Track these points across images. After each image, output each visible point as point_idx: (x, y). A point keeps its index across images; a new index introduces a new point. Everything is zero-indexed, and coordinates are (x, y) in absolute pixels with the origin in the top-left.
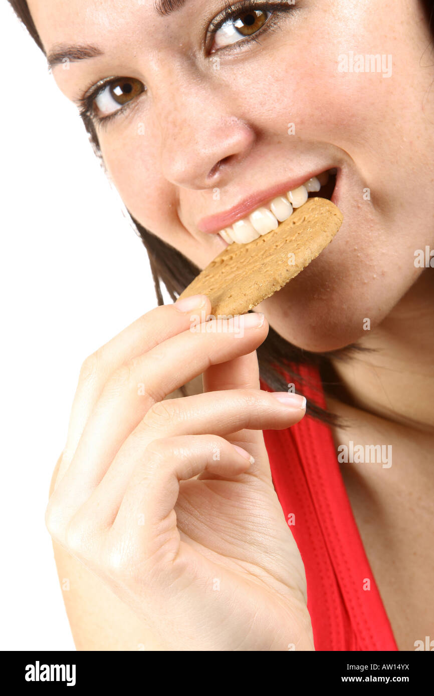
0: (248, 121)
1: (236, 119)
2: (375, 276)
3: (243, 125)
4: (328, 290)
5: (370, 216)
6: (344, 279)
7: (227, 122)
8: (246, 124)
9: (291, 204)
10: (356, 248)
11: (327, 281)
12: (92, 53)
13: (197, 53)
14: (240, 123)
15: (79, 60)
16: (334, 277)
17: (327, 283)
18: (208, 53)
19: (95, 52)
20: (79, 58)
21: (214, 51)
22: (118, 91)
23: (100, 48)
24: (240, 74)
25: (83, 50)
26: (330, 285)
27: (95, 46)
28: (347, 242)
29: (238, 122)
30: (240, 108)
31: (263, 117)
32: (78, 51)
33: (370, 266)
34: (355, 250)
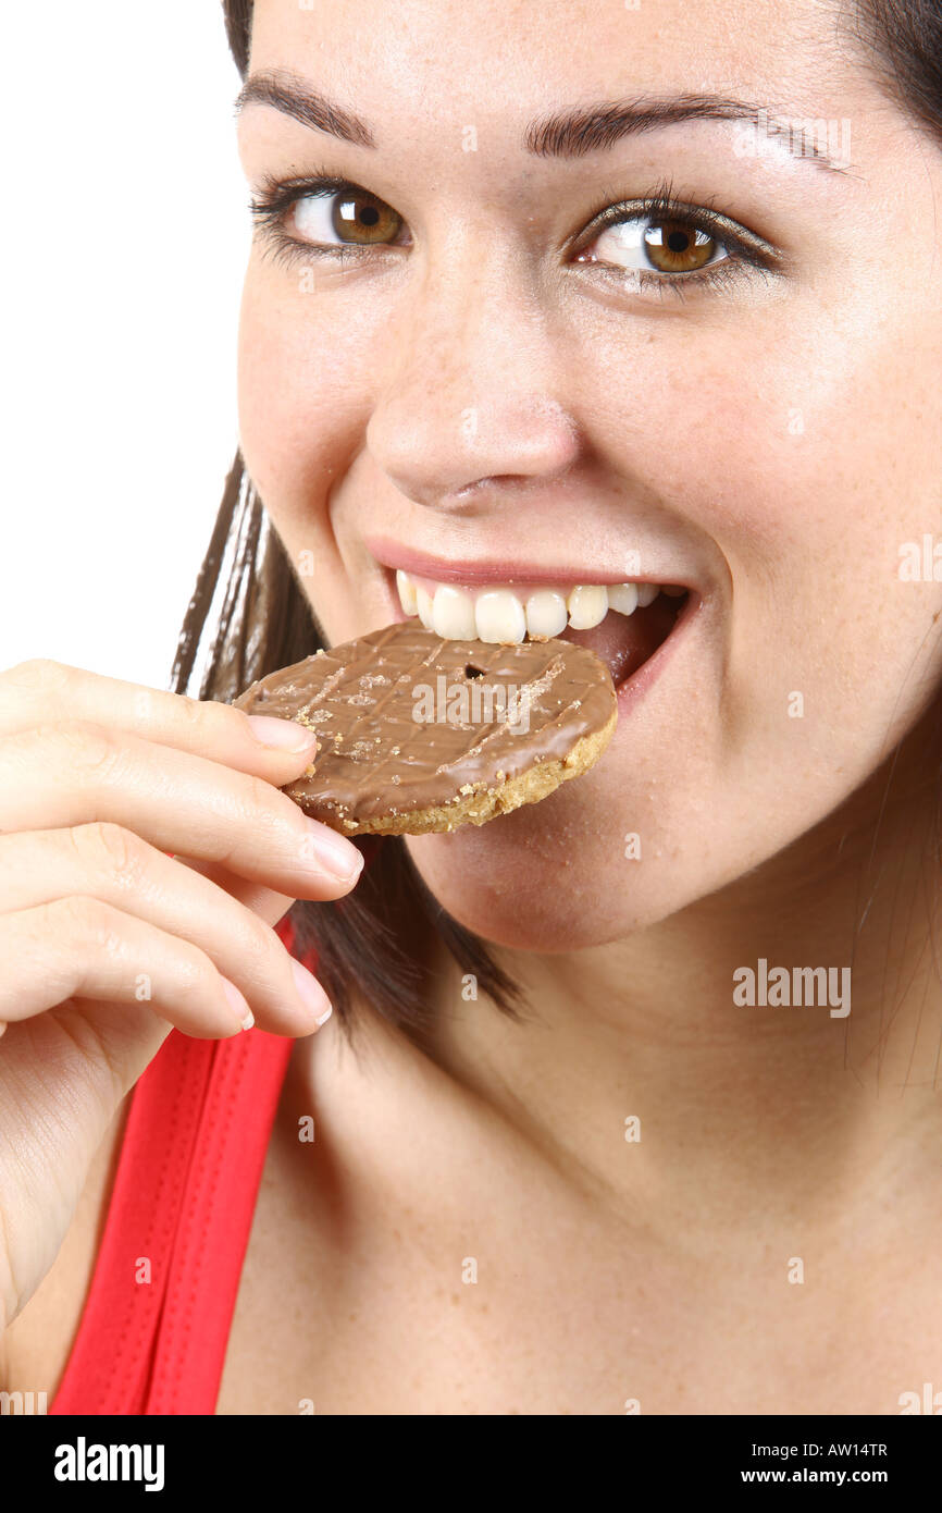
0: (580, 423)
1: (559, 409)
2: (659, 854)
3: (566, 425)
4: (561, 843)
5: (705, 723)
6: (603, 837)
7: (539, 407)
8: (572, 428)
9: (569, 616)
10: (654, 781)
11: (567, 825)
12: (354, 134)
13: (552, 247)
14: (563, 421)
15: (317, 128)
16: (587, 823)
17: (566, 828)
18: (571, 259)
19: (360, 136)
20: (321, 125)
21: (581, 259)
22: (348, 212)
23: (376, 136)
24: (610, 334)
25: (339, 118)
26: (570, 836)
27: (369, 129)
28: (644, 761)
29: (560, 417)
30: (578, 393)
31: (611, 435)
32: (331, 114)
33: (661, 829)
34: (650, 784)
